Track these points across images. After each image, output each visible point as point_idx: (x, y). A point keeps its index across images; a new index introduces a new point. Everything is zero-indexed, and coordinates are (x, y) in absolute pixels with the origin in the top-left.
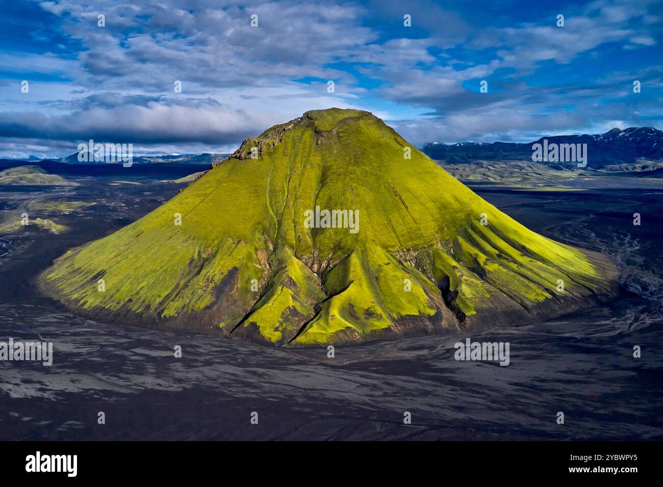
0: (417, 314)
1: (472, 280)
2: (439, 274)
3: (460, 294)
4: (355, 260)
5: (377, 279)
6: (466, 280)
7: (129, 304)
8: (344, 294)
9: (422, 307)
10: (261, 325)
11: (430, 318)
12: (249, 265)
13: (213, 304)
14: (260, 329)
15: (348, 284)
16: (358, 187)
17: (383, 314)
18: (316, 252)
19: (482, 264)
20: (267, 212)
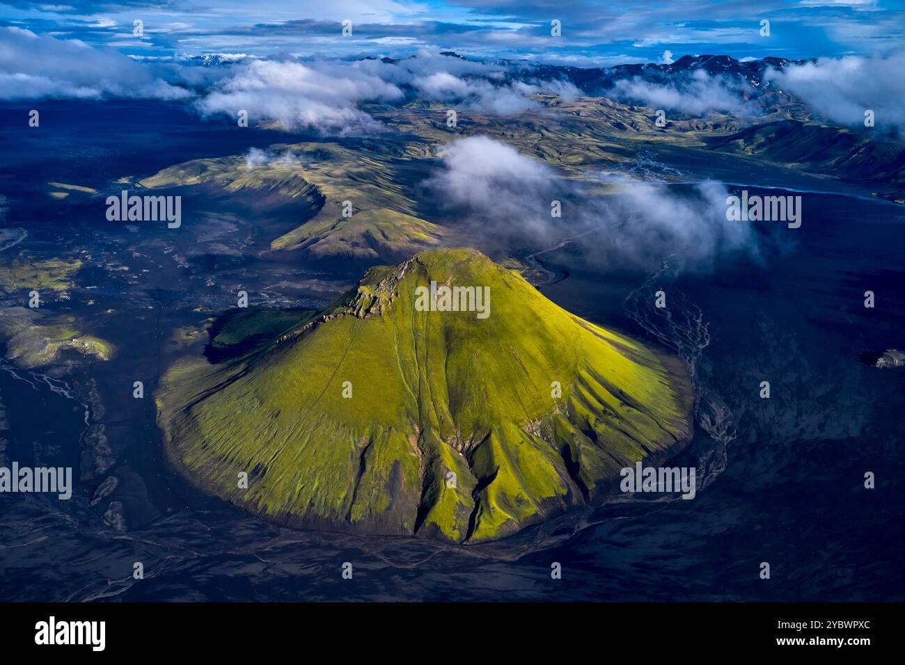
0: (553, 495)
1: (587, 447)
2: (561, 443)
3: (581, 467)
4: (495, 441)
5: (517, 461)
6: (584, 449)
7: (313, 509)
8: (496, 481)
9: (556, 486)
10: (441, 525)
11: (564, 497)
12: (407, 455)
13: (391, 504)
14: (441, 529)
15: (495, 470)
16: (482, 353)
17: (529, 499)
18: (459, 433)
19: (593, 426)
20: (404, 389)
